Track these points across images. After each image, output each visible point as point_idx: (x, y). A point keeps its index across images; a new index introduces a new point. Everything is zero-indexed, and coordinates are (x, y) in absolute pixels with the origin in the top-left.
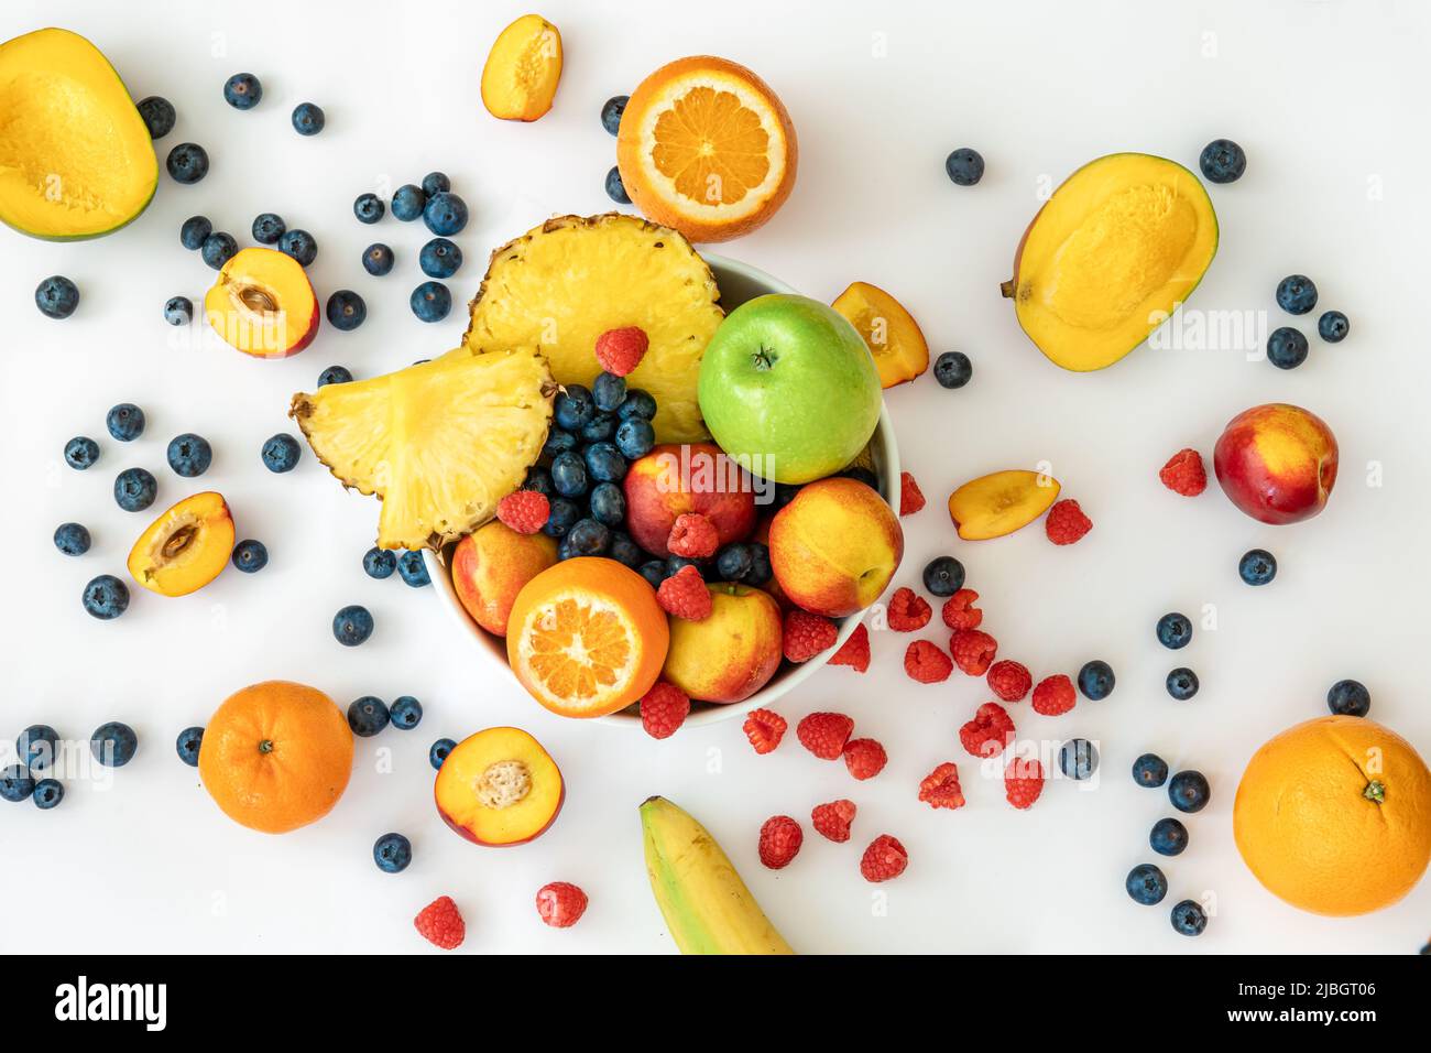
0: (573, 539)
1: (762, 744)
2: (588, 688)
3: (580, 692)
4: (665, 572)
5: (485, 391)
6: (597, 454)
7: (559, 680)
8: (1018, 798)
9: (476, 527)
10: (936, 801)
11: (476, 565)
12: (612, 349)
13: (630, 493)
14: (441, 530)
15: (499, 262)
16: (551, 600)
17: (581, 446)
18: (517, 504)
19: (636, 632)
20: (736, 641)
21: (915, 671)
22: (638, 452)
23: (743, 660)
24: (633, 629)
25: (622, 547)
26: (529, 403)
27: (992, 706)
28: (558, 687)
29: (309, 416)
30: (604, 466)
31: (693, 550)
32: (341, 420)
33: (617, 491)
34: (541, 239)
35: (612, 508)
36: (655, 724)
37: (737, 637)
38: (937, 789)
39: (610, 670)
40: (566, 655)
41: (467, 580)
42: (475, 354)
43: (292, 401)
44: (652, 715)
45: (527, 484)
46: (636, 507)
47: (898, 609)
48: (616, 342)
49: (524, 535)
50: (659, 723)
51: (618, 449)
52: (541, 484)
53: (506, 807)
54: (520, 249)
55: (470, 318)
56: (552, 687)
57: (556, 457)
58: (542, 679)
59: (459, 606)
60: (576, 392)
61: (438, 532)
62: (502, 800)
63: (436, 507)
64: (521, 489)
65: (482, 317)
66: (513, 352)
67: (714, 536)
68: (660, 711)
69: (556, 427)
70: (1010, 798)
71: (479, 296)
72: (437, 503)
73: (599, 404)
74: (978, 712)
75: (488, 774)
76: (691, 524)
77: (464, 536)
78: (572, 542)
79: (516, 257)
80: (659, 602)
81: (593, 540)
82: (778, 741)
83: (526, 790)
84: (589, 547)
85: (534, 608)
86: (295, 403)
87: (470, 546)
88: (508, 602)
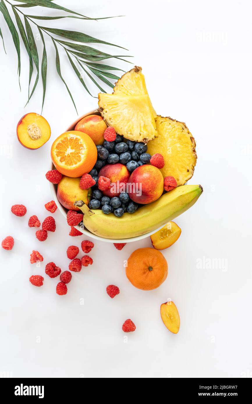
0: (103, 149)
1: (48, 206)
2: (59, 154)
3: (58, 152)
4: (93, 176)
5: (144, 122)
6: (128, 155)
7: (61, 146)
8: (32, 278)
9: (105, 121)
10: (32, 256)
11: (94, 121)
12: (158, 158)
13: (117, 165)
14: (104, 111)
15: (181, 124)
16: (84, 143)
17: (130, 151)
18: (112, 132)
19: (75, 167)
20: (74, 197)
21: (70, 248)
22: (128, 167)
23: (69, 199)
24: (76, 167)
25: (101, 163)
26: (141, 135)
27: (60, 271)
28: (59, 146)
29: (135, 71)
30: (124, 157)
31: (100, 183)
32: (134, 81)
33: (117, 161)
34: (189, 136)
35: (112, 160)
36: (50, 174)
37: (75, 197)
38: (36, 256)
39: (64, 160)
40: (68, 148)
41: (90, 119)
42: (155, 119)
43: (139, 67)
44: (52, 173)
45: (118, 135)
46: (112, 167)
47: (88, 243)
48: (160, 159)
49: (103, 135)
50: (50, 175)
51: (129, 161)
52: (118, 139)
53: (28, 133)
54: (186, 130)
55: (165, 117)
56: (59, 144)
57: (127, 143)
58: (61, 141)
59: (83, 117)
60: (145, 148)
61: (104, 110)
62: (30, 132)
63: (110, 109)
64: (117, 134)
65: (166, 120)
66: (156, 130)
67: (104, 190)
68: (54, 175)
69: (135, 143)
70: (33, 276)
71: (172, 119)
72: (112, 109)
73: (142, 155)
74: (58, 267)
75: (37, 127)
76: (107, 183)
77: (103, 118)
78: (102, 149)
79: (183, 129)
80: (85, 174)
81: (102, 154)
82: (48, 210)
83: (33, 138)
84: (100, 154)
85: (81, 138)
86: (139, 68)
87: (100, 120)
88: (84, 131)
